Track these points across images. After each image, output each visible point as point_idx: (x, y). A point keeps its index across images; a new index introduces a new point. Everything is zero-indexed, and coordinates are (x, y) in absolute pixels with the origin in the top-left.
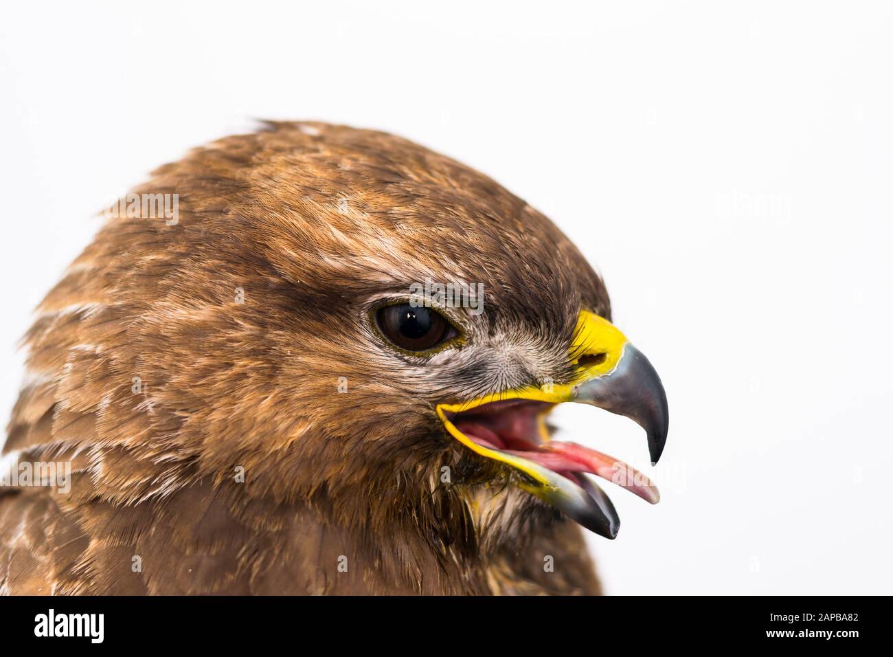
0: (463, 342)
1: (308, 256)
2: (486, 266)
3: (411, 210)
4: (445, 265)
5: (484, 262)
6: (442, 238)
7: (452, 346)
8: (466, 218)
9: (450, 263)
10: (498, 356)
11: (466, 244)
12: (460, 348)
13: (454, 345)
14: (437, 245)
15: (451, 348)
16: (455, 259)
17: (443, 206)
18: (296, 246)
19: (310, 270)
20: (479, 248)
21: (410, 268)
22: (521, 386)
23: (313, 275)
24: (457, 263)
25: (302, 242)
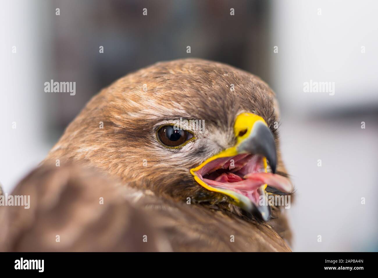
0: (194, 138)
1: (124, 116)
2: (191, 102)
3: (164, 86)
4: (174, 105)
5: (190, 100)
6: (172, 94)
7: (190, 141)
8: (186, 84)
9: (176, 104)
10: (209, 141)
11: (182, 95)
12: (194, 141)
13: (191, 141)
14: (170, 98)
15: (190, 142)
16: (178, 102)
17: (178, 81)
18: (119, 113)
19: (128, 121)
20: (188, 95)
21: (161, 110)
22: (219, 152)
23: (129, 123)
24: (180, 104)
25: (121, 111)
